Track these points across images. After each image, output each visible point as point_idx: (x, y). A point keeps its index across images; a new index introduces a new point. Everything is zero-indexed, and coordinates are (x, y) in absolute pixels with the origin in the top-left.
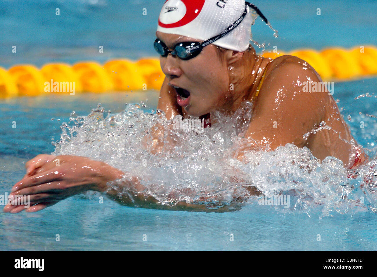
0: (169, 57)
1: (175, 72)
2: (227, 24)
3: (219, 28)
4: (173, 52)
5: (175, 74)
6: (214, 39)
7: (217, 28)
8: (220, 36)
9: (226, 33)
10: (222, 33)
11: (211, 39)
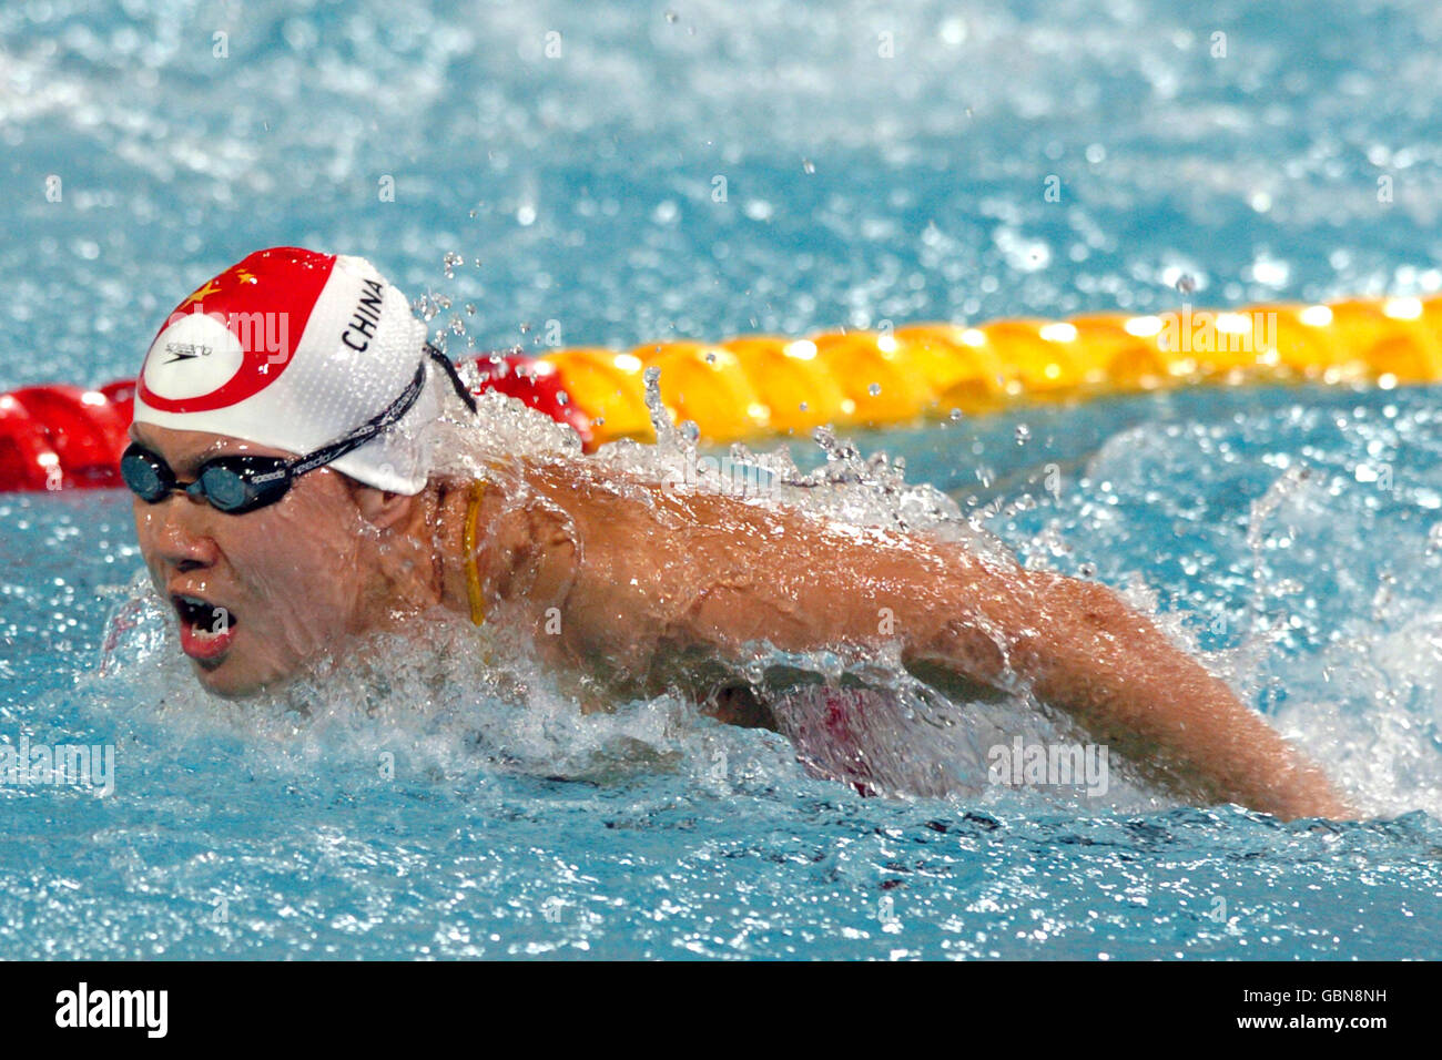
0: (179, 502)
1: (198, 551)
2: (373, 406)
3: (348, 418)
4: (195, 489)
5: (196, 558)
6: (332, 451)
7: (343, 416)
8: (350, 444)
9: (368, 437)
10: (357, 434)
11: (321, 452)
